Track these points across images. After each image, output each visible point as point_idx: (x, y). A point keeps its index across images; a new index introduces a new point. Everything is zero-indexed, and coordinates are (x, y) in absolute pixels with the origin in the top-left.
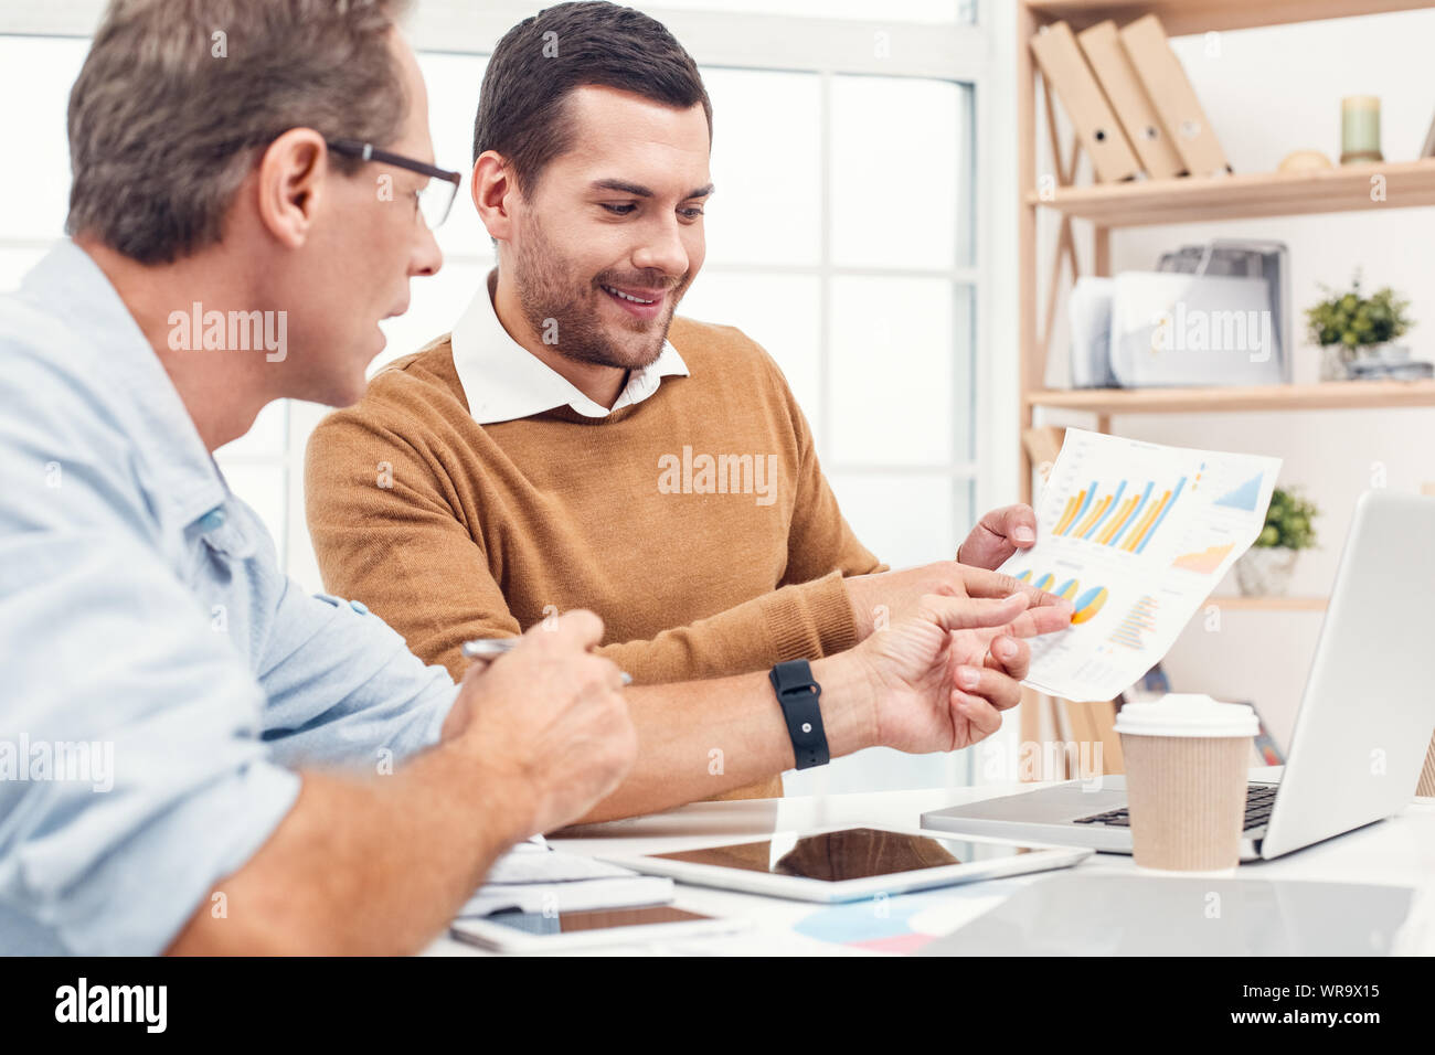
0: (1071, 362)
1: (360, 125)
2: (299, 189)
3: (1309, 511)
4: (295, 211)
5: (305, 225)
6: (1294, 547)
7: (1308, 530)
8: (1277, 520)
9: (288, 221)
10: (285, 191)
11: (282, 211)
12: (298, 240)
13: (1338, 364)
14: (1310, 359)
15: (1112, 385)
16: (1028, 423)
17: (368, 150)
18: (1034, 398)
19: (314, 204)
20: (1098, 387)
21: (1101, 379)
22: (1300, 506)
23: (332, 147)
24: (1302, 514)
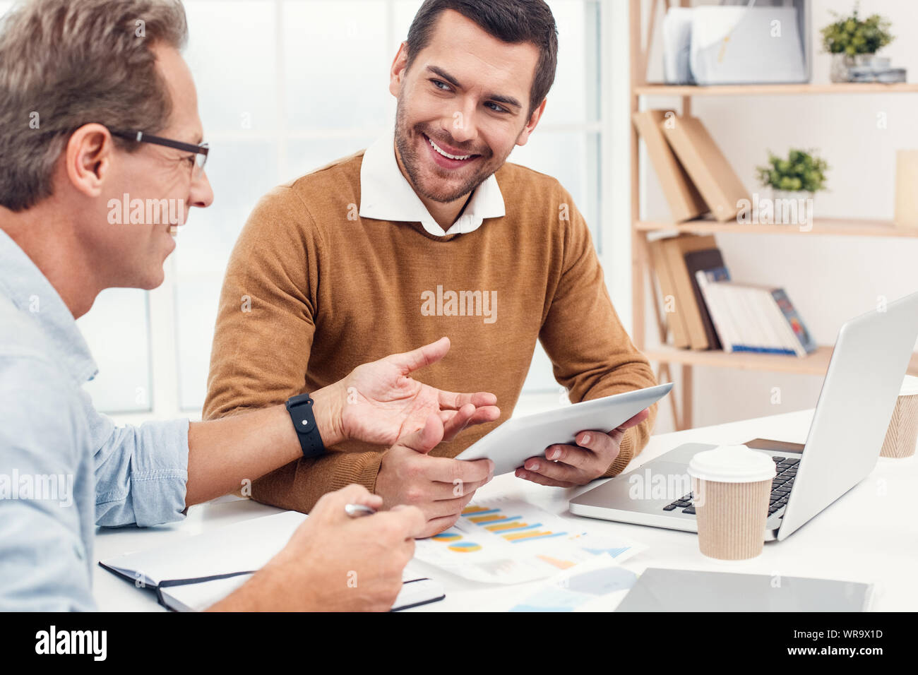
0: (664, 65)
1: (134, 122)
2: (96, 160)
3: (821, 166)
4: (91, 175)
5: (99, 182)
6: (812, 190)
7: (822, 178)
8: (800, 173)
9: (87, 181)
10: (83, 161)
11: (81, 175)
12: (95, 192)
13: (842, 67)
14: (824, 63)
15: (691, 82)
16: (635, 108)
17: (140, 135)
18: (639, 91)
19: (103, 169)
20: (683, 84)
21: (683, 78)
22: (816, 162)
23: (115, 134)
24: (816, 168)
